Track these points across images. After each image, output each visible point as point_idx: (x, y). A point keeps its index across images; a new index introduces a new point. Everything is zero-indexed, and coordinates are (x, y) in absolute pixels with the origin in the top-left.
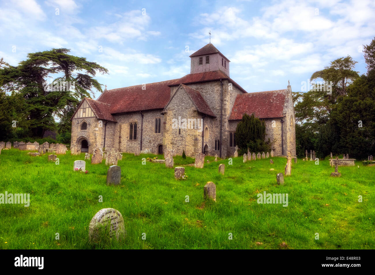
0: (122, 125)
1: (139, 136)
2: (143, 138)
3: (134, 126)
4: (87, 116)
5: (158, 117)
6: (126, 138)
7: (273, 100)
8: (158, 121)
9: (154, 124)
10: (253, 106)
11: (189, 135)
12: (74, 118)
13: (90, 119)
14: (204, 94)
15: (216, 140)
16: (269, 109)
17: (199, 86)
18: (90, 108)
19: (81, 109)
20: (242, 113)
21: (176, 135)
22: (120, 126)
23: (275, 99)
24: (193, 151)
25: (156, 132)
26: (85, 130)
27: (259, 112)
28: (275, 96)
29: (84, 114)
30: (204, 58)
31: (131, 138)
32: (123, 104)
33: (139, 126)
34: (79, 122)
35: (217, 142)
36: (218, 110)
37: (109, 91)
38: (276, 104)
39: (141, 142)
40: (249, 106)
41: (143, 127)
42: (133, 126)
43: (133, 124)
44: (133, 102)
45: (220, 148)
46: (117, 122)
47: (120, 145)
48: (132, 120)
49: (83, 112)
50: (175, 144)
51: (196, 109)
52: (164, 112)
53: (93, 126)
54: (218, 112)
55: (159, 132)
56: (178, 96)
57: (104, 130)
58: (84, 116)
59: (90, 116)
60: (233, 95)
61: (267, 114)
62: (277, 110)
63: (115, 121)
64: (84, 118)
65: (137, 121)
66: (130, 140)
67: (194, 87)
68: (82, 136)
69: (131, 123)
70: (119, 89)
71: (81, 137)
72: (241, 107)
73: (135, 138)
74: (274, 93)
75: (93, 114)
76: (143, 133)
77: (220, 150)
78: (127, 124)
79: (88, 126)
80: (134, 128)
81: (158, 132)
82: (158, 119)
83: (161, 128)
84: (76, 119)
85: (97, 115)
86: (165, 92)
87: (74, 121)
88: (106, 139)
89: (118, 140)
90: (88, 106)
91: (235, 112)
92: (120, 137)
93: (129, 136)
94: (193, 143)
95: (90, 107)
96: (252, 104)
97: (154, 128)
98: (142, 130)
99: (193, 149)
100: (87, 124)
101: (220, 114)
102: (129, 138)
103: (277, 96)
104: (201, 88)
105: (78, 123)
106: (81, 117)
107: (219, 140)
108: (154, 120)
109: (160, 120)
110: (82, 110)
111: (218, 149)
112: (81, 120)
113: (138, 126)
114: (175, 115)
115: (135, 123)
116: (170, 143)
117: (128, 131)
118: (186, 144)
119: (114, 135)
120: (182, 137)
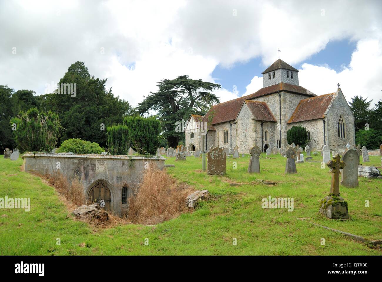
0: (219, 133)
1: (229, 140)
2: (232, 142)
6: (222, 143)
14: (269, 104)
15: (278, 140)
16: (317, 112)
17: (265, 98)
21: (243, 138)
26: (193, 138)
29: (192, 126)
30: (272, 74)
31: (225, 142)
35: (278, 142)
39: (231, 145)
41: (232, 133)
42: (226, 133)
44: (226, 115)
45: (280, 146)
46: (216, 131)
48: (225, 128)
50: (243, 145)
51: (253, 118)
52: (235, 122)
53: (197, 135)
56: (243, 109)
58: (192, 128)
61: (314, 116)
62: (322, 112)
63: (215, 130)
64: (192, 130)
66: (224, 144)
67: (261, 100)
69: (225, 131)
71: (191, 144)
73: (227, 142)
76: (232, 138)
78: (222, 132)
79: (194, 135)
88: (208, 144)
89: (217, 144)
92: (218, 142)
93: (223, 140)
94: (253, 143)
98: (231, 135)
101: (279, 119)
104: (267, 100)
105: (189, 134)
112: (190, 131)
113: (228, 133)
114: (242, 123)
115: (227, 130)
116: (240, 144)
117: (223, 137)
118: (249, 144)
119: (215, 141)
120: (247, 139)
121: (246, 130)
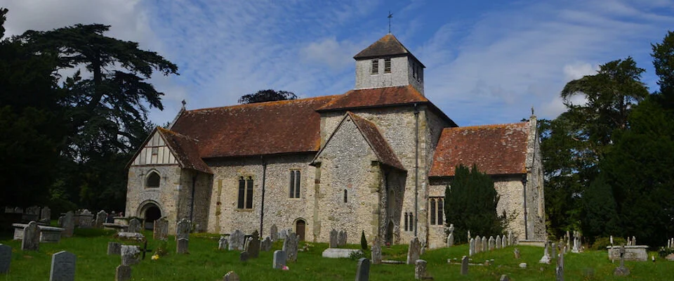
0: (224, 181)
1: (256, 201)
2: (265, 207)
3: (248, 184)
4: (160, 162)
5: (296, 168)
6: (231, 206)
7: (507, 141)
8: (296, 176)
9: (288, 180)
10: (472, 152)
11: (363, 204)
12: (133, 164)
13: (167, 168)
15: (406, 213)
16: (500, 158)
18: (167, 147)
19: (148, 149)
20: (452, 164)
21: (339, 203)
22: (220, 182)
23: (509, 139)
24: (371, 233)
25: (292, 196)
26: (156, 189)
27: (483, 163)
28: (509, 135)
29: (155, 157)
30: (381, 62)
31: (241, 205)
32: (224, 139)
33: (258, 183)
34: (145, 173)
35: (409, 217)
36: (410, 158)
37: (190, 113)
38: (513, 148)
39: (262, 215)
40: (464, 151)
41: (266, 186)
42: (246, 182)
43: (245, 178)
44: (244, 138)
45: (414, 227)
47: (218, 219)
48: (244, 170)
49: (153, 154)
50: (337, 220)
51: (375, 159)
52: (318, 160)
53: (172, 182)
54: (411, 162)
55: (298, 196)
56: (342, 134)
57: (192, 190)
58: (154, 162)
59: (166, 162)
60: (435, 130)
61: (498, 167)
62: (514, 160)
63: (209, 173)
64: (153, 165)
65: (253, 173)
66: (239, 210)
67: (365, 116)
68: (150, 200)
69: (242, 177)
70: (211, 109)
71: (148, 202)
72: (449, 153)
73: (250, 206)
74: (508, 129)
75: (173, 159)
76: (266, 197)
77: (414, 231)
78: (233, 179)
79: (162, 181)
80: (248, 187)
81: (295, 196)
82: (295, 171)
83: (301, 188)
84: (137, 166)
85: (181, 162)
86: (307, 120)
87: (132, 170)
88: (194, 206)
89: (215, 209)
90: (162, 143)
91: (439, 162)
92: (219, 203)
93: (236, 201)
94: (371, 219)
95: (167, 145)
96: (468, 147)
97: (287, 189)
98: (264, 191)
99: (371, 230)
100: (159, 177)
102: (237, 205)
103: (513, 133)
104: (379, 118)
105: (142, 175)
106: (148, 163)
107: (411, 213)
108: (288, 174)
109: (299, 172)
110: (150, 150)
111: (411, 230)
112: (149, 168)
113: (255, 183)
114: (337, 167)
115: (250, 177)
116: (326, 218)
117: (236, 191)
118: (359, 220)
119: (207, 199)
120: (350, 207)
121: (350, 186)
